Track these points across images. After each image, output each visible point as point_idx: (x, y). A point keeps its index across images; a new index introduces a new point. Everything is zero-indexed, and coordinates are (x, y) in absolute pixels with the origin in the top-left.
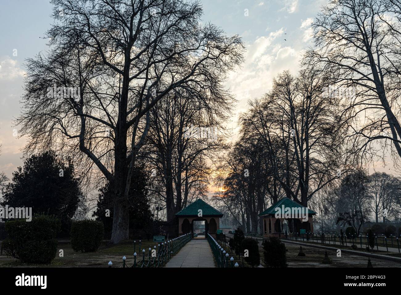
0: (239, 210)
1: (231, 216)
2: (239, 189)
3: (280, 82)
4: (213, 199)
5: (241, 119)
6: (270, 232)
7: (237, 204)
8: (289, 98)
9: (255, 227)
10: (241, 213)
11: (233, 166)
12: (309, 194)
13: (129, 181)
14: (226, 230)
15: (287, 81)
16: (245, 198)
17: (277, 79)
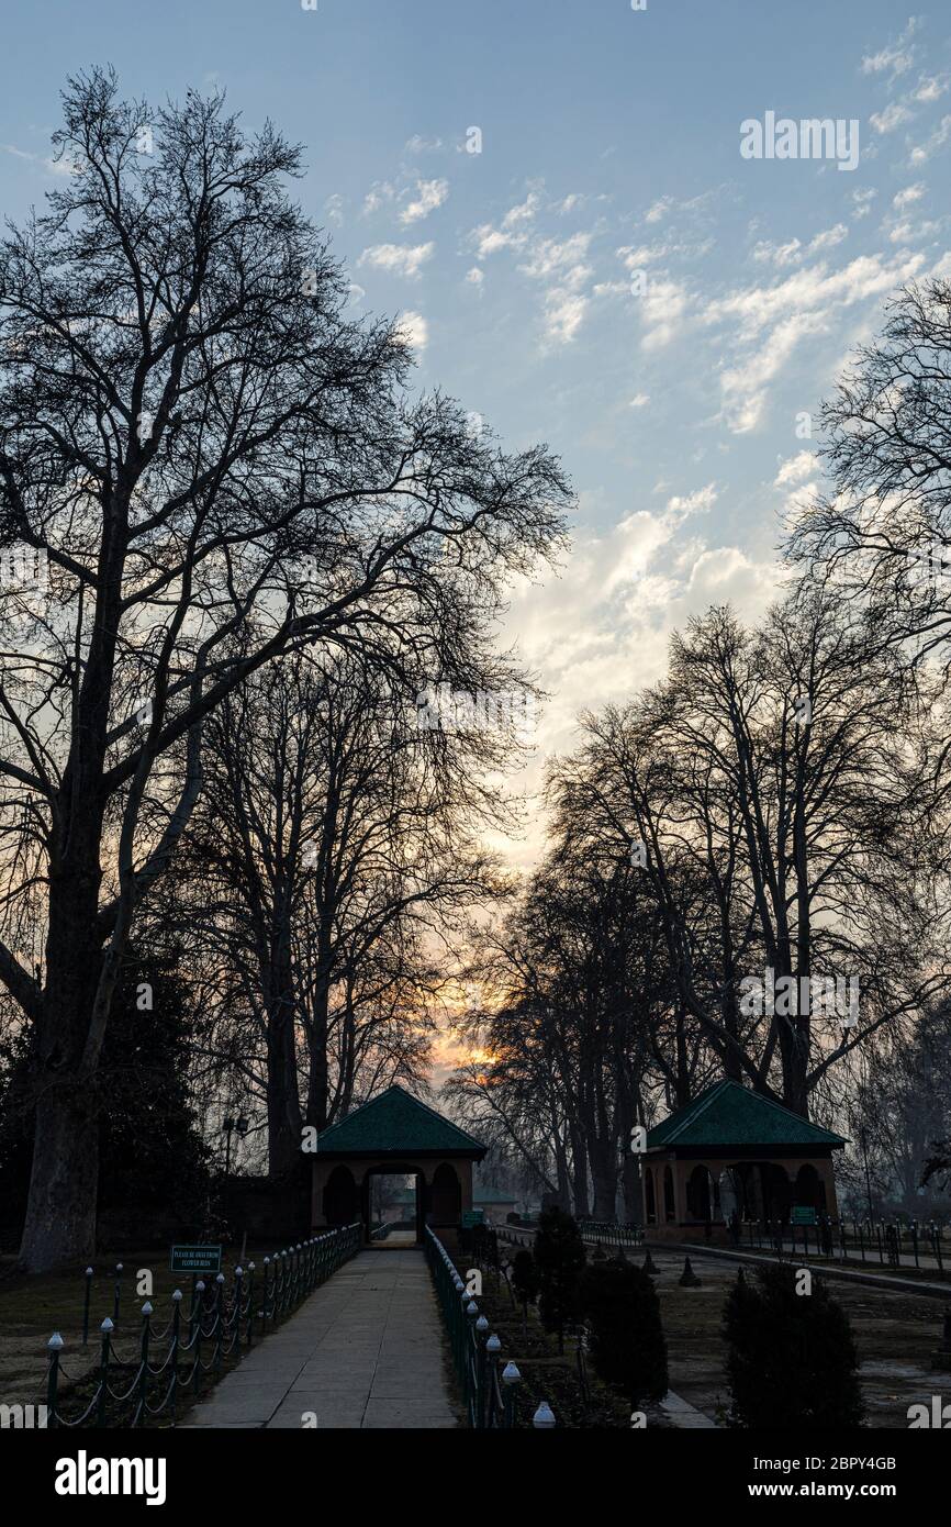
0: (546, 1135)
1: (516, 1155)
2: (547, 1054)
3: (699, 648)
4: (451, 1092)
5: (555, 781)
6: (670, 1217)
7: (537, 1110)
8: (733, 705)
9: (605, 1196)
10: (553, 1142)
11: (524, 967)
12: (811, 1068)
13: (102, 1007)
14: (495, 1208)
15: (722, 645)
16: (568, 1085)
17: (687, 638)
